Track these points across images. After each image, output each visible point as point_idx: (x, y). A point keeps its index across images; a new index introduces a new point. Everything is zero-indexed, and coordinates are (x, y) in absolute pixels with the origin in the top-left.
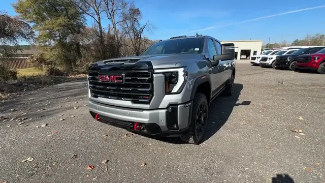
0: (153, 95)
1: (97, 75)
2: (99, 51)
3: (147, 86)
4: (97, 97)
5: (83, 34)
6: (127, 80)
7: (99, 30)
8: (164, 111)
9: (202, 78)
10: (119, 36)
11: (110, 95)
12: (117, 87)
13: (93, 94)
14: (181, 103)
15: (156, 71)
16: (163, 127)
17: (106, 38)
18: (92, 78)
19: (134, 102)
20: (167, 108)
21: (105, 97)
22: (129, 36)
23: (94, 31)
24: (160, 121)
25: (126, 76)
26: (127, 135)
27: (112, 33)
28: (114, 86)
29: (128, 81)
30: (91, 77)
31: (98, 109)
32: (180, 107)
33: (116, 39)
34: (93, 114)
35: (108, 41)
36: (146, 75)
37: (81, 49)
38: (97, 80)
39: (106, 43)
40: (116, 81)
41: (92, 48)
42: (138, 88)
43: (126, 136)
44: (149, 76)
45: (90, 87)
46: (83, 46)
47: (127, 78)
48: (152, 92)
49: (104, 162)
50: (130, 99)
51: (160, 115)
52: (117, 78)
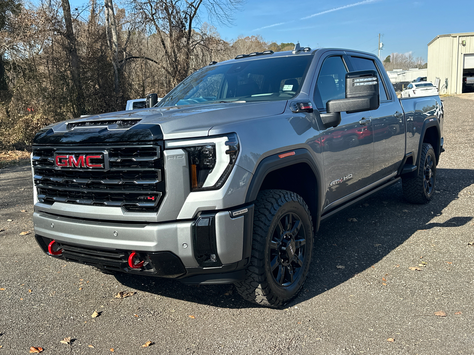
0: (164, 194)
1: (52, 155)
2: (63, 78)
3: (152, 175)
4: (51, 202)
5: (14, 30)
6: (112, 164)
7: (61, 13)
8: (189, 225)
9: (282, 156)
10: (126, 28)
11: (79, 197)
12: (94, 178)
13: (44, 196)
14: (221, 208)
15: (169, 144)
16: (187, 258)
17: (83, 39)
18: (41, 162)
19: (128, 208)
20: (194, 219)
21: (69, 202)
22: (154, 27)
23: (48, 20)
24: (180, 246)
25: (111, 155)
26: (122, 294)
27: (102, 21)
28: (88, 178)
29: (115, 166)
30: (38, 158)
31: (54, 229)
32: (220, 217)
33: (114, 38)
34: (42, 241)
35: (90, 47)
36: (150, 152)
37: (9, 74)
38: (52, 164)
39: (83, 52)
40: (91, 167)
41: (42, 69)
42: (134, 179)
43: (119, 296)
44: (155, 154)
45: (36, 181)
46: (15, 66)
47: (112, 160)
48: (162, 187)
49: (65, 342)
50: (119, 204)
51: (179, 233)
52: (93, 161)
